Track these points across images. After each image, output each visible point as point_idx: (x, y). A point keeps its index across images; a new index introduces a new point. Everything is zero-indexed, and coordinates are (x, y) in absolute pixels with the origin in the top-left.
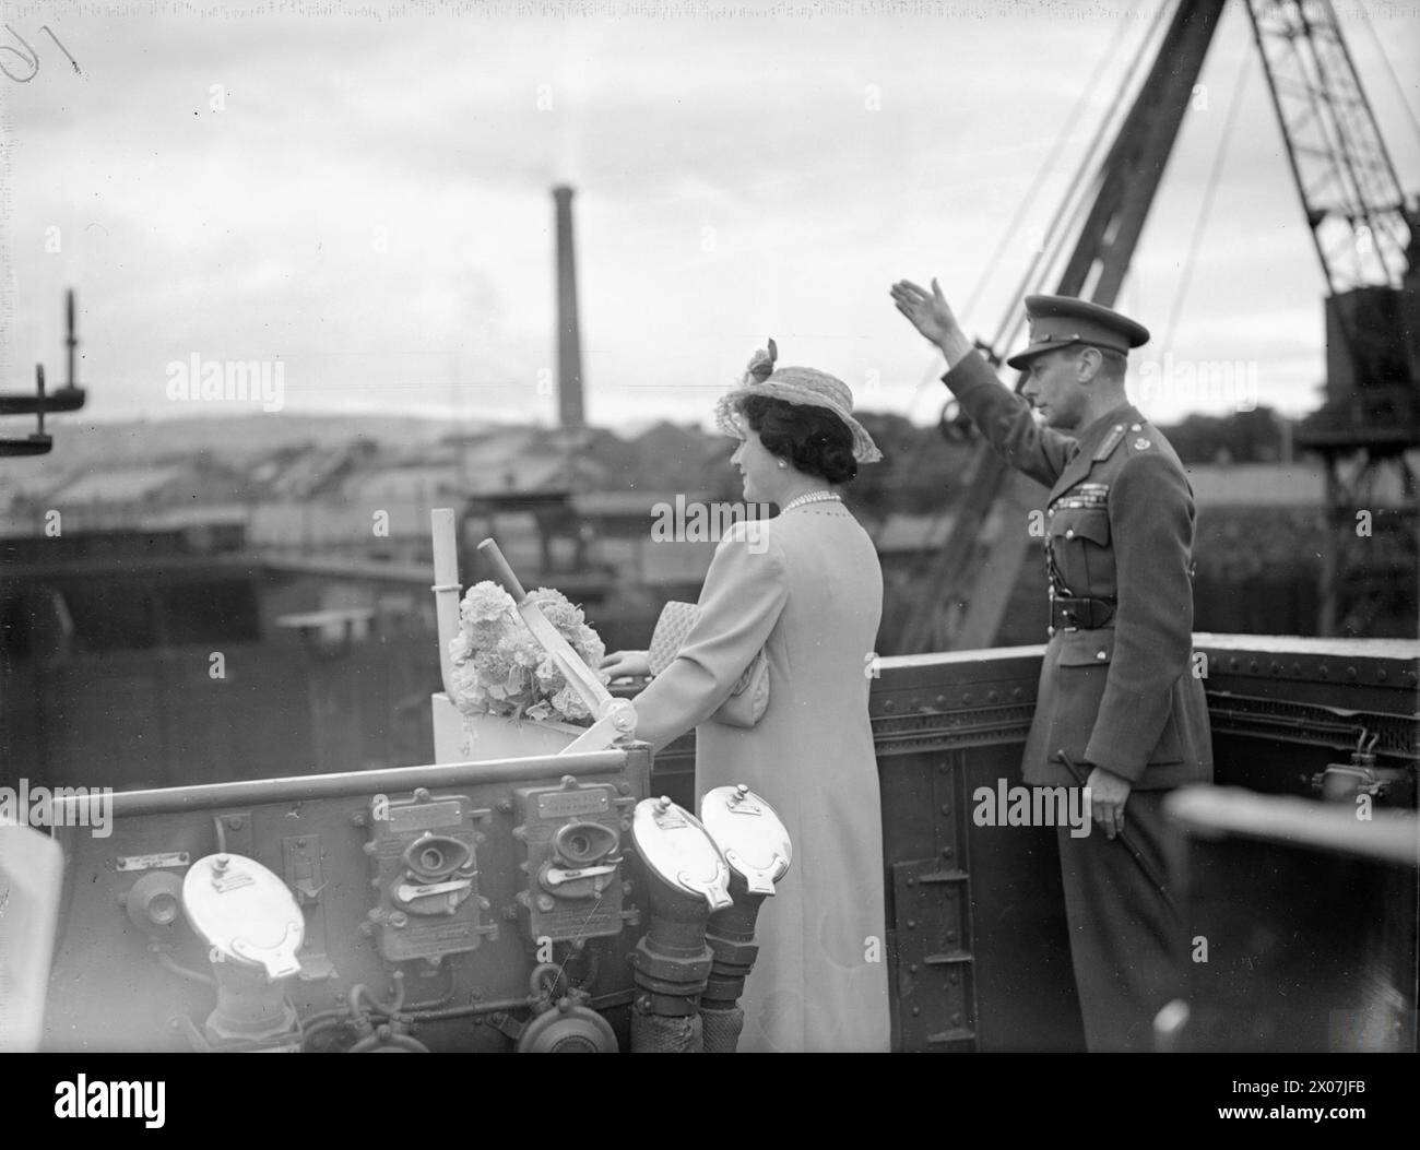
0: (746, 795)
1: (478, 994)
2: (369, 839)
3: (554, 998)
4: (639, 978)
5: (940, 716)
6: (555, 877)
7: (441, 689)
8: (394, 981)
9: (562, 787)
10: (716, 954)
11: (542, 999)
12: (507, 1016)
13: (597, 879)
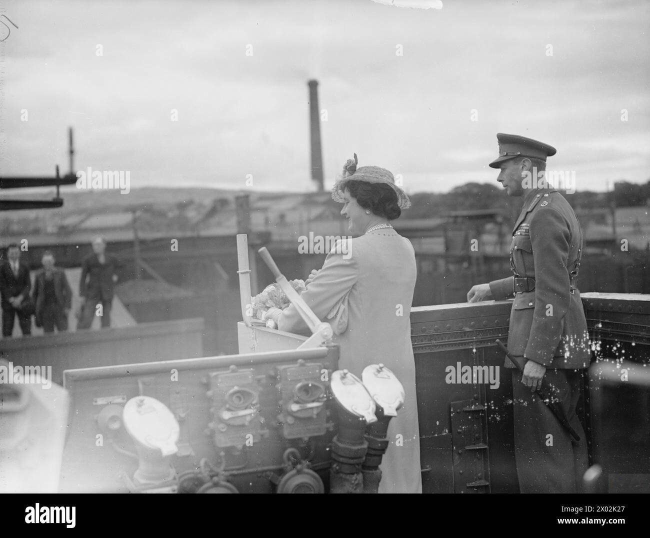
0: (383, 369)
1: (259, 463)
2: (208, 390)
3: (294, 465)
4: (333, 456)
5: (473, 331)
6: (295, 407)
7: (241, 319)
8: (220, 457)
9: (298, 365)
10: (369, 444)
11: (289, 465)
12: (272, 473)
13: (314, 409)
